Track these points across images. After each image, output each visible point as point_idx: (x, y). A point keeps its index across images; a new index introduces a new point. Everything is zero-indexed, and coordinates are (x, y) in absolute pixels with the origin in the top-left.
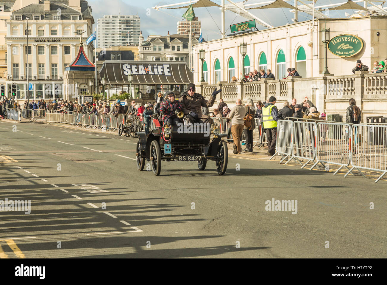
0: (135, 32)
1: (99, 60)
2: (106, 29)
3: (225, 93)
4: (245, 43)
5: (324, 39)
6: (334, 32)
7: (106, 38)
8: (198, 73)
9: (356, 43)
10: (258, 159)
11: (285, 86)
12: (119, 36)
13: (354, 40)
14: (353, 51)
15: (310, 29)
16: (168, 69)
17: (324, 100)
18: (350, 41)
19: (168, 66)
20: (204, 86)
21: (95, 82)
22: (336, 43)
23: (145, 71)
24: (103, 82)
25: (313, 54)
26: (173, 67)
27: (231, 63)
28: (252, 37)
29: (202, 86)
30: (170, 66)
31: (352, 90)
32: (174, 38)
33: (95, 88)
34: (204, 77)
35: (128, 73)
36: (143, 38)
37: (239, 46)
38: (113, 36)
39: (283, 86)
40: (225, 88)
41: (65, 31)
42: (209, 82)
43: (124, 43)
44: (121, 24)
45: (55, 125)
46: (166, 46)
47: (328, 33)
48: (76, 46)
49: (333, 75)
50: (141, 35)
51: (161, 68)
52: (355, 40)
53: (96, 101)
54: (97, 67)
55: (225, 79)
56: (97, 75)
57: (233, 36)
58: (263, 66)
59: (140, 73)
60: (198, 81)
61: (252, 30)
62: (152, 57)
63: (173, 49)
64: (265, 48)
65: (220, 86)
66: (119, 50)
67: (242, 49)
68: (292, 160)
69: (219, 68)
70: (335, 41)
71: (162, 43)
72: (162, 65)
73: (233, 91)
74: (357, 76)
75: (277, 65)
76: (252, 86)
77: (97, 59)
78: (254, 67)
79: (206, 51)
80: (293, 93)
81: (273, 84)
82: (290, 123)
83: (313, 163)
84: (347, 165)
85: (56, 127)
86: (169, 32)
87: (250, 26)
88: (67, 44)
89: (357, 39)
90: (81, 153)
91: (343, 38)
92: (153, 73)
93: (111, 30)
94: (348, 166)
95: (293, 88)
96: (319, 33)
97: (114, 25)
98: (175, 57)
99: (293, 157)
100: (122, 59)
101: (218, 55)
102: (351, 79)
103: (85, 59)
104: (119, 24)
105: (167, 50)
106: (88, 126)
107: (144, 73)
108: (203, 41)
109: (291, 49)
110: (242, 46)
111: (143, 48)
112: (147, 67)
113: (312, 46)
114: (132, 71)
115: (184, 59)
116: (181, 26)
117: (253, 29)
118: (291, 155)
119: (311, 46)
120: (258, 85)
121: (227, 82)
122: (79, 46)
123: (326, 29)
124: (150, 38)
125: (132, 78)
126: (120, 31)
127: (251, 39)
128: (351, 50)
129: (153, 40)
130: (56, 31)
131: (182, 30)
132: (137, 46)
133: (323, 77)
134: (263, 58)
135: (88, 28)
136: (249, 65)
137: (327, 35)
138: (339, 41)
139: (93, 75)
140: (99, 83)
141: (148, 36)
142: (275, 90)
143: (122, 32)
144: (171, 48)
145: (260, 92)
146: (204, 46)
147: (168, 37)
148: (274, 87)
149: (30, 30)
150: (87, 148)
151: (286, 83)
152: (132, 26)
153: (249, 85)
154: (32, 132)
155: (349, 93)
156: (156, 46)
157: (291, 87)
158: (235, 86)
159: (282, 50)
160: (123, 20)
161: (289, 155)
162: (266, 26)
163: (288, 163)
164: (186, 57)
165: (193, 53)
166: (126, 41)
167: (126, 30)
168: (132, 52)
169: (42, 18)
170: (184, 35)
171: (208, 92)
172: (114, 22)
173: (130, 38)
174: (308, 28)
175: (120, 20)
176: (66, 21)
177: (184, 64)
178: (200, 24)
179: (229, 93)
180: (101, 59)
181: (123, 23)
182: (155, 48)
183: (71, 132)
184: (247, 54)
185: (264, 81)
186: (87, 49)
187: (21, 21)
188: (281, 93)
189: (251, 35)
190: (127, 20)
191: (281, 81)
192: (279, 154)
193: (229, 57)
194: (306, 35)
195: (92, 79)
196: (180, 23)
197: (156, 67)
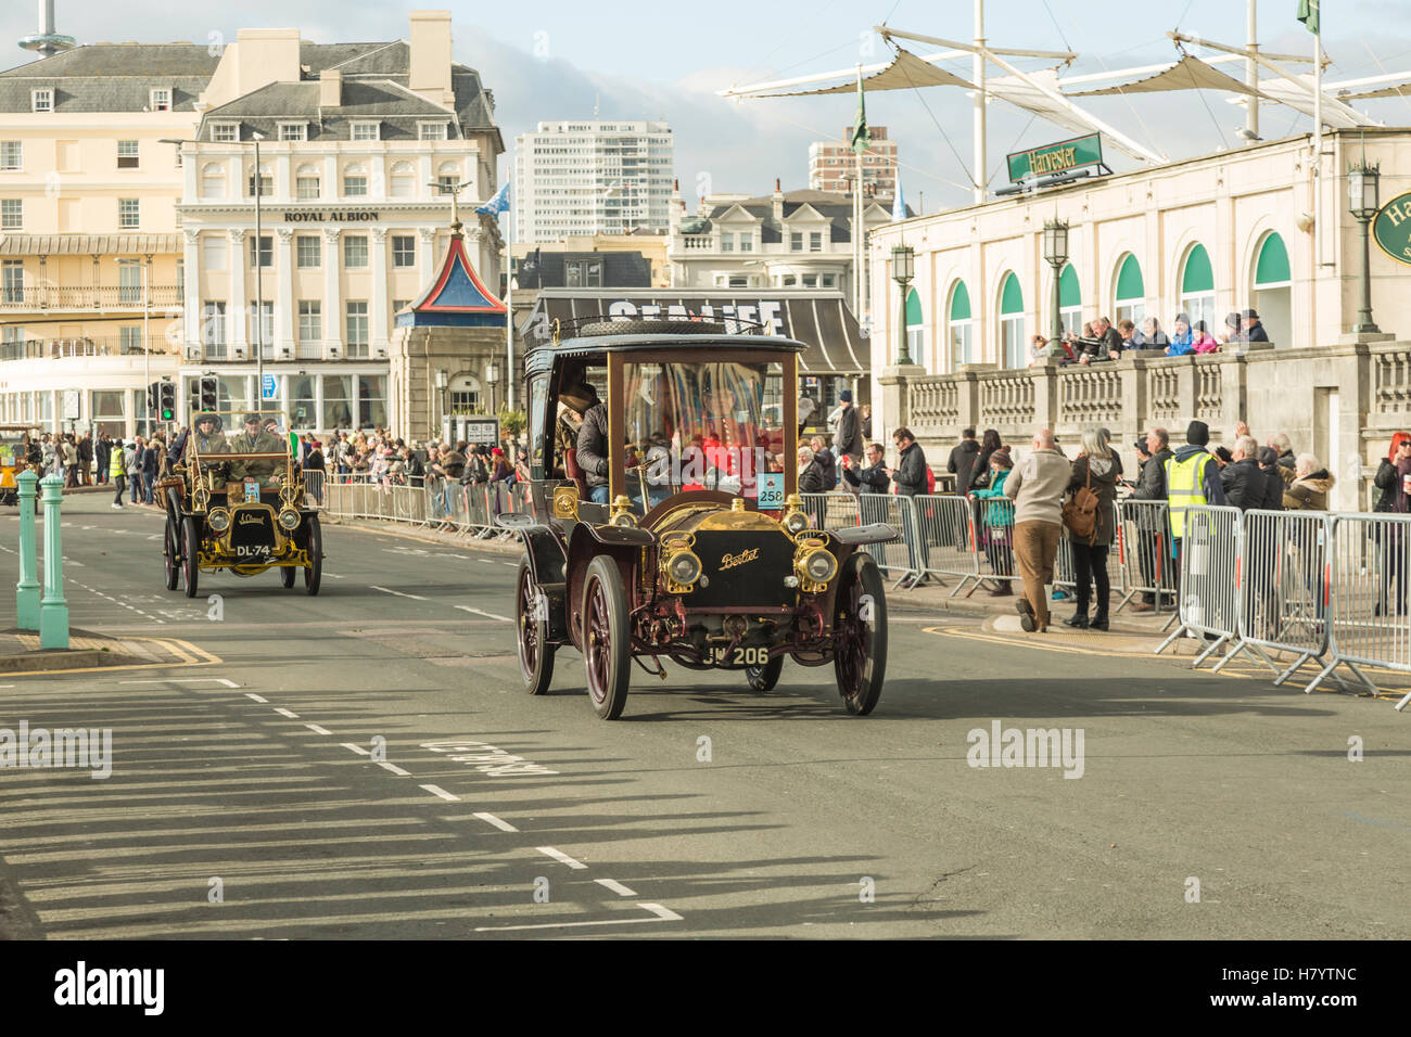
0: (653, 182)
1: (520, 287)
2: (546, 171)
3: (990, 408)
4: (1062, 221)
5: (1356, 205)
6: (1395, 177)
7: (546, 207)
8: (888, 331)
10: (1111, 651)
11: (1214, 379)
12: (594, 197)
15: (1305, 168)
16: (775, 317)
17: (1361, 432)
19: (776, 306)
20: (908, 381)
21: (506, 369)
22: (1403, 218)
25: (1318, 262)
26: (795, 313)
27: (1010, 293)
28: (1087, 197)
29: (901, 381)
30: (783, 306)
32: (798, 205)
33: (506, 391)
34: (910, 346)
36: (683, 204)
37: (1040, 233)
38: (574, 197)
39: (1206, 380)
40: (989, 387)
41: (396, 182)
42: (927, 364)
43: (614, 223)
44: (602, 155)
45: (360, 527)
46: (770, 235)
47: (1371, 180)
48: (436, 236)
49: (1391, 337)
50: (676, 196)
51: (752, 316)
53: (512, 437)
54: (514, 314)
55: (988, 353)
56: (515, 340)
57: (1017, 196)
58: (1130, 307)
60: (888, 364)
61: (1088, 173)
62: (716, 273)
63: (796, 246)
64: (1136, 239)
65: (969, 379)
66: (595, 249)
67: (1050, 242)
68: (1240, 654)
70: (1399, 212)
71: (753, 223)
72: (754, 302)
73: (1018, 401)
75: (1184, 302)
76: (1090, 382)
77: (513, 285)
78: (1093, 309)
79: (916, 251)
80: (1243, 406)
81: (1168, 371)
82: (1234, 516)
85: (364, 534)
86: (778, 181)
87: (1082, 157)
88: (404, 227)
90: (454, 629)
93: (565, 177)
95: (1243, 388)
96: (1337, 180)
97: (577, 156)
98: (804, 275)
99: (1241, 644)
100: (607, 283)
101: (963, 266)
103: (469, 283)
104: (594, 156)
105: (772, 248)
106: (480, 529)
108: (906, 213)
109: (1234, 244)
110: (1051, 233)
111: (682, 241)
113: (1314, 231)
115: (836, 280)
116: (825, 161)
117: (1093, 170)
118: (1236, 638)
119: (1308, 231)
120: (1112, 374)
121: (995, 365)
122: (446, 237)
123: (1365, 168)
124: (710, 203)
126: (599, 181)
127: (1086, 207)
129: (720, 210)
130: (363, 180)
131: (828, 175)
132: (663, 233)
133: (1357, 346)
134: (1128, 278)
135: (480, 168)
136: (1077, 301)
137: (1371, 191)
139: (499, 340)
140: (520, 372)
141: (704, 198)
142: (1176, 393)
143: (608, 182)
144: (786, 239)
145: (1119, 403)
146: (912, 235)
147: (778, 200)
148: (1172, 383)
149: (270, 180)
150: (476, 611)
151: (1214, 368)
152: (642, 161)
153: (1078, 377)
156: (732, 234)
157: (1237, 384)
158: (1026, 380)
159: (1200, 245)
160: (608, 141)
161: (1229, 635)
162: (1142, 159)
163: (1224, 667)
164: (841, 276)
165: (867, 260)
166: (621, 217)
167: (622, 177)
168: (645, 256)
169: (313, 132)
170: (834, 191)
171: (924, 401)
172: (576, 146)
173: (637, 205)
174: (1297, 162)
175: (599, 140)
176: (397, 146)
177: (837, 300)
178: (894, 150)
179: (1005, 407)
180: (528, 281)
181: (608, 151)
182: (727, 241)
183: (420, 552)
184: (1070, 260)
185: (1135, 361)
186: (477, 246)
187: (234, 147)
188: (1197, 405)
189: (1084, 193)
190: (625, 141)
191: (1197, 361)
192: (1190, 634)
193: (1003, 273)
194: (1291, 188)
195: (495, 356)
196: (819, 149)
197: (732, 311)
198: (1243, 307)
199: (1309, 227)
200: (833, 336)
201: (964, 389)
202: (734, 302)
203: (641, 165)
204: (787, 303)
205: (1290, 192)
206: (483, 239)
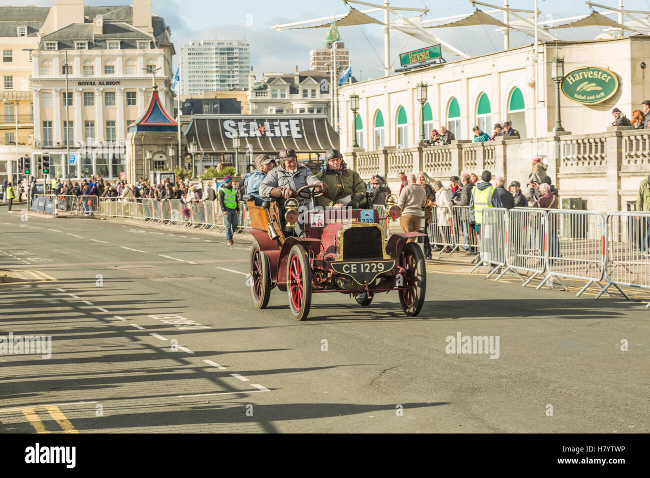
0: (241, 67)
1: (183, 114)
2: (194, 63)
3: (393, 166)
4: (424, 84)
5: (554, 75)
6: (571, 63)
7: (194, 79)
8: (348, 132)
9: (607, 81)
10: (450, 272)
11: (492, 153)
12: (215, 74)
13: (603, 76)
14: (602, 94)
15: (531, 59)
16: (297, 127)
17: (557, 175)
18: (597, 78)
19: (297, 122)
20: (357, 154)
21: (178, 151)
22: (574, 81)
23: (260, 131)
24: (192, 149)
25: (537, 100)
26: (305, 124)
27: (401, 116)
28: (435, 73)
29: (354, 154)
30: (300, 122)
31: (603, 158)
32: (306, 77)
33: (178, 160)
34: (357, 138)
35: (231, 134)
36: (255, 77)
37: (414, 89)
38: (206, 74)
39: (489, 153)
40: (393, 157)
41: (127, 68)
42: (365, 147)
43: (224, 86)
44: (218, 55)
45: (114, 221)
46: (294, 91)
47: (561, 64)
48: (146, 92)
49: (570, 133)
50: (251, 73)
51: (287, 126)
52: (606, 76)
53: (181, 181)
54: (181, 126)
55: (392, 142)
56: (182, 137)
57: (404, 72)
58: (454, 121)
59: (252, 134)
60: (348, 147)
61: (435, 62)
62: (270, 108)
63: (305, 95)
64: (456, 91)
65: (384, 153)
66: (216, 97)
67: (420, 92)
68: (507, 273)
69: (382, 125)
70: (572, 78)
71: (286, 85)
72: (288, 120)
73: (406, 163)
74: (610, 134)
75: (478, 119)
76: (430, 154)
77: (180, 113)
78: (439, 122)
79: (360, 97)
80: (505, 164)
81: (472, 149)
82: (504, 212)
83: (543, 278)
84: (598, 280)
85: (116, 224)
86: (297, 67)
87: (433, 55)
88: (131, 88)
89: (608, 75)
90: (160, 265)
91: (586, 73)
92: (272, 135)
93: (202, 65)
94: (600, 281)
95: (505, 156)
96: (545, 65)
97: (207, 56)
98: (308, 108)
99: (508, 268)
100: (221, 112)
101: (379, 103)
102: (600, 139)
103: (161, 112)
104: (214, 56)
105: (295, 96)
106: (168, 221)
107: (259, 135)
108: (354, 81)
109: (500, 93)
110: (420, 89)
111: (254, 94)
112: (263, 125)
113: (535, 87)
114: (238, 131)
115: (323, 110)
116: (317, 58)
117: (437, 60)
118: (505, 265)
119: (532, 87)
120: (447, 151)
121: (395, 147)
122: (150, 92)
123: (558, 59)
124: (267, 76)
125: (239, 142)
126: (217, 67)
127: (434, 77)
128: (598, 92)
129: (271, 80)
130: (113, 67)
131: (318, 64)
132: (246, 90)
133: (555, 137)
134: (453, 108)
135: (165, 61)
136: (431, 119)
137: (560, 69)
138: (579, 79)
139: (175, 138)
140: (184, 152)
141: (264, 74)
142: (475, 159)
143: (221, 68)
144: (301, 92)
145: (451, 163)
146: (356, 89)
147: (296, 75)
148: (473, 154)
149: (71, 67)
150: (169, 257)
151: (492, 148)
152: (236, 58)
153: (432, 152)
154: (76, 232)
155: (598, 162)
156: (276, 90)
157: (502, 154)
158: (409, 154)
159: (485, 94)
160: (221, 49)
161: (502, 264)
162: (458, 56)
163: (500, 278)
164: (325, 108)
165: (338, 102)
166: (227, 83)
167: (227, 65)
168: (238, 100)
169: (91, 46)
170: (322, 71)
171: (364, 163)
172: (207, 52)
173: (234, 77)
174: (527, 57)
175: (216, 49)
176: (128, 52)
177: (324, 119)
178: (347, 53)
179: (400, 166)
180: (186, 111)
181: (221, 54)
182: (275, 93)
183: (142, 231)
184: (428, 101)
185: (457, 145)
186: (164, 96)
187: (55, 52)
188: (485, 164)
189: (434, 71)
190: (228, 49)
191: (484, 145)
192: (485, 264)
193: (397, 107)
194: (525, 68)
195: (173, 145)
196: (314, 52)
197: (278, 124)
198: (504, 120)
199: (533, 85)
200: (323, 135)
201: (382, 157)
202: (278, 120)
203: (235, 60)
204: (302, 121)
205: (524, 70)
206: (166, 93)
